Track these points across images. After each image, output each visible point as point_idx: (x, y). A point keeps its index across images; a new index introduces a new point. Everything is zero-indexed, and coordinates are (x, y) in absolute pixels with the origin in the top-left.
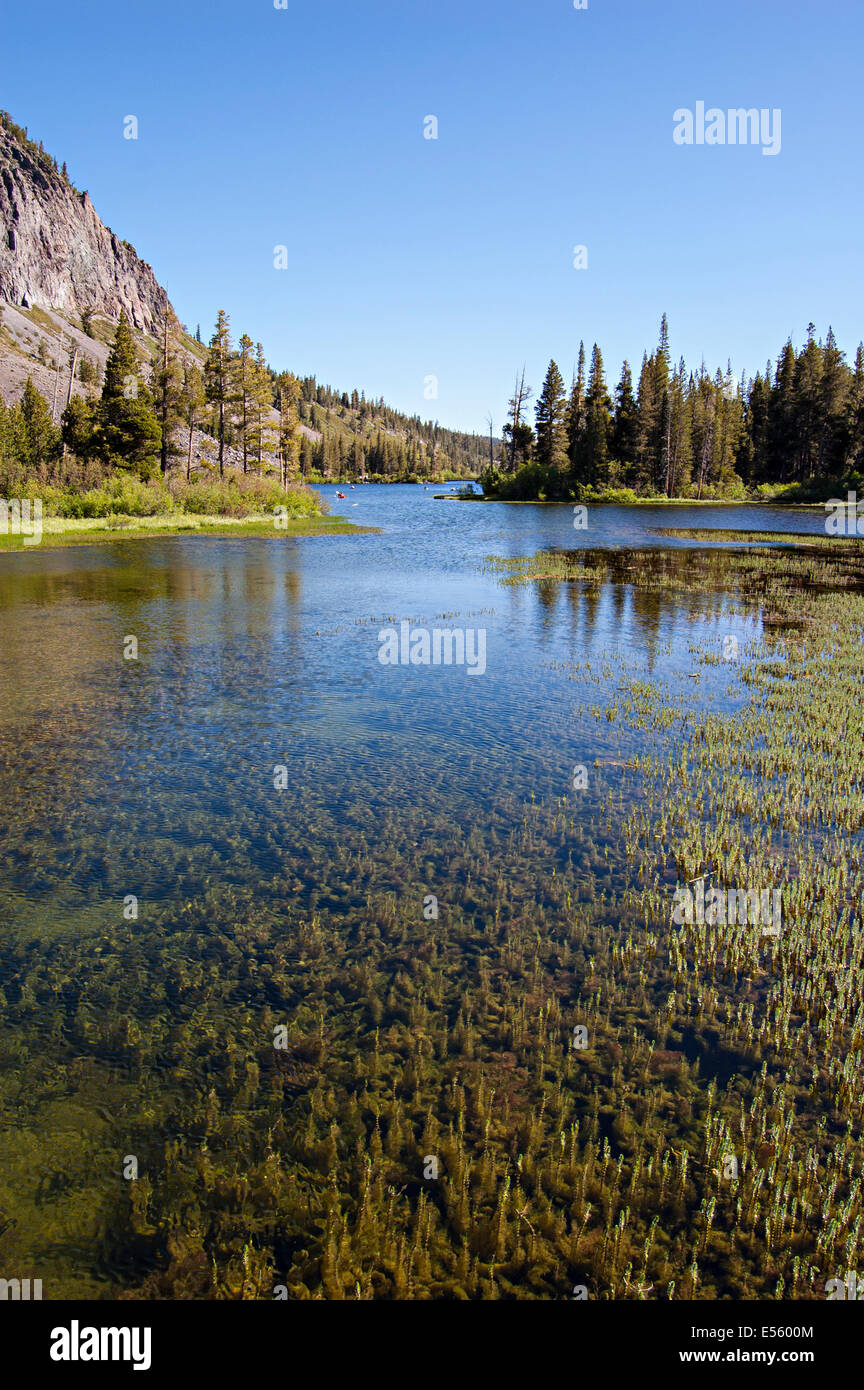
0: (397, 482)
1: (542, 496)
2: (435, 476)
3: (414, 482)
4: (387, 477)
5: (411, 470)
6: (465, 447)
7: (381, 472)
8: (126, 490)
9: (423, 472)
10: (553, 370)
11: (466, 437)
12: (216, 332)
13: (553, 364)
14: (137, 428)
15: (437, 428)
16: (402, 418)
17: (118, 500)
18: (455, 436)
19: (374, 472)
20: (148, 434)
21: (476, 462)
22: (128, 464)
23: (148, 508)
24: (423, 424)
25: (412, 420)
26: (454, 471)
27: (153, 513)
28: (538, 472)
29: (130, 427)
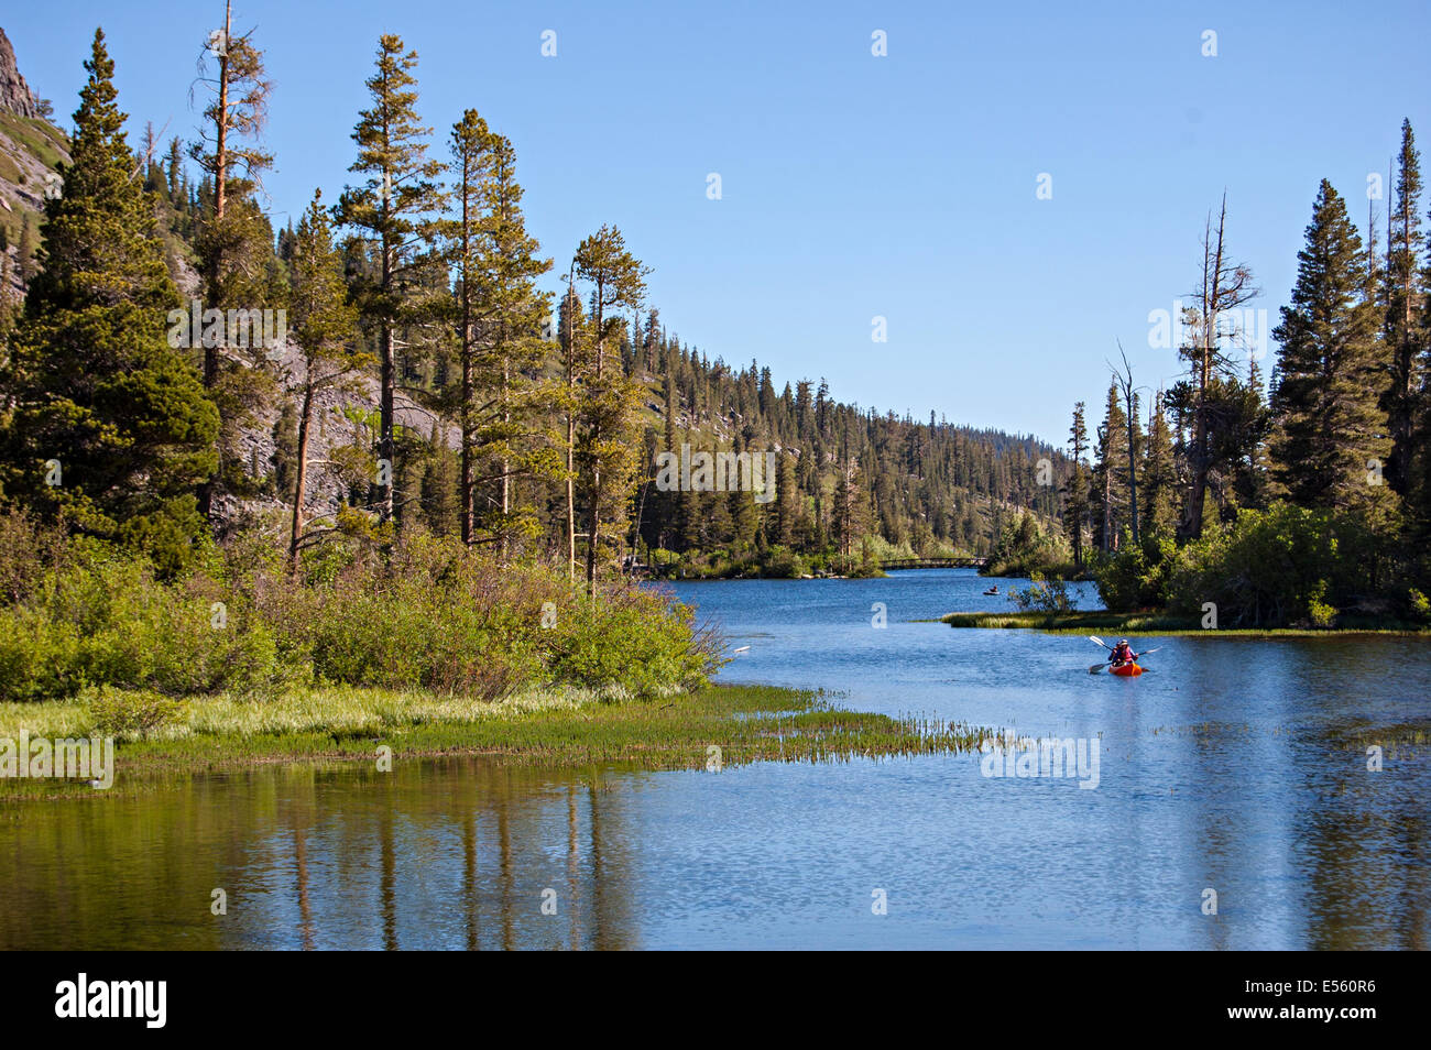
0: (730, 575)
1: (1323, 612)
2: (854, 553)
3: (784, 573)
4: (698, 561)
5: (774, 537)
6: (912, 461)
7: (679, 544)
8: (120, 607)
9: (808, 542)
10: (1329, 211)
11: (913, 432)
12: (371, 103)
13: (1327, 191)
14: (145, 409)
15: (824, 408)
16: (718, 373)
17: (103, 643)
18: (879, 429)
19: (654, 545)
20: (179, 427)
21: (950, 508)
22: (110, 524)
23: (200, 669)
24: (779, 392)
25: (748, 379)
26: (891, 536)
27: (215, 687)
28: (1301, 538)
29: (126, 406)
